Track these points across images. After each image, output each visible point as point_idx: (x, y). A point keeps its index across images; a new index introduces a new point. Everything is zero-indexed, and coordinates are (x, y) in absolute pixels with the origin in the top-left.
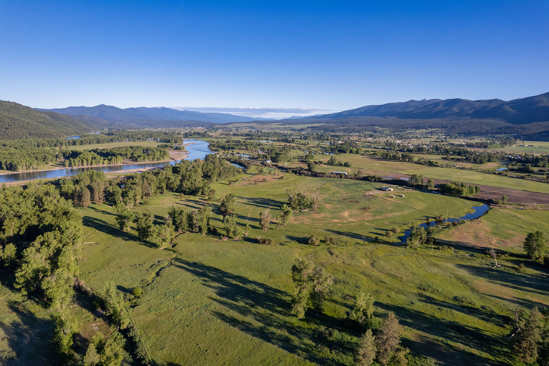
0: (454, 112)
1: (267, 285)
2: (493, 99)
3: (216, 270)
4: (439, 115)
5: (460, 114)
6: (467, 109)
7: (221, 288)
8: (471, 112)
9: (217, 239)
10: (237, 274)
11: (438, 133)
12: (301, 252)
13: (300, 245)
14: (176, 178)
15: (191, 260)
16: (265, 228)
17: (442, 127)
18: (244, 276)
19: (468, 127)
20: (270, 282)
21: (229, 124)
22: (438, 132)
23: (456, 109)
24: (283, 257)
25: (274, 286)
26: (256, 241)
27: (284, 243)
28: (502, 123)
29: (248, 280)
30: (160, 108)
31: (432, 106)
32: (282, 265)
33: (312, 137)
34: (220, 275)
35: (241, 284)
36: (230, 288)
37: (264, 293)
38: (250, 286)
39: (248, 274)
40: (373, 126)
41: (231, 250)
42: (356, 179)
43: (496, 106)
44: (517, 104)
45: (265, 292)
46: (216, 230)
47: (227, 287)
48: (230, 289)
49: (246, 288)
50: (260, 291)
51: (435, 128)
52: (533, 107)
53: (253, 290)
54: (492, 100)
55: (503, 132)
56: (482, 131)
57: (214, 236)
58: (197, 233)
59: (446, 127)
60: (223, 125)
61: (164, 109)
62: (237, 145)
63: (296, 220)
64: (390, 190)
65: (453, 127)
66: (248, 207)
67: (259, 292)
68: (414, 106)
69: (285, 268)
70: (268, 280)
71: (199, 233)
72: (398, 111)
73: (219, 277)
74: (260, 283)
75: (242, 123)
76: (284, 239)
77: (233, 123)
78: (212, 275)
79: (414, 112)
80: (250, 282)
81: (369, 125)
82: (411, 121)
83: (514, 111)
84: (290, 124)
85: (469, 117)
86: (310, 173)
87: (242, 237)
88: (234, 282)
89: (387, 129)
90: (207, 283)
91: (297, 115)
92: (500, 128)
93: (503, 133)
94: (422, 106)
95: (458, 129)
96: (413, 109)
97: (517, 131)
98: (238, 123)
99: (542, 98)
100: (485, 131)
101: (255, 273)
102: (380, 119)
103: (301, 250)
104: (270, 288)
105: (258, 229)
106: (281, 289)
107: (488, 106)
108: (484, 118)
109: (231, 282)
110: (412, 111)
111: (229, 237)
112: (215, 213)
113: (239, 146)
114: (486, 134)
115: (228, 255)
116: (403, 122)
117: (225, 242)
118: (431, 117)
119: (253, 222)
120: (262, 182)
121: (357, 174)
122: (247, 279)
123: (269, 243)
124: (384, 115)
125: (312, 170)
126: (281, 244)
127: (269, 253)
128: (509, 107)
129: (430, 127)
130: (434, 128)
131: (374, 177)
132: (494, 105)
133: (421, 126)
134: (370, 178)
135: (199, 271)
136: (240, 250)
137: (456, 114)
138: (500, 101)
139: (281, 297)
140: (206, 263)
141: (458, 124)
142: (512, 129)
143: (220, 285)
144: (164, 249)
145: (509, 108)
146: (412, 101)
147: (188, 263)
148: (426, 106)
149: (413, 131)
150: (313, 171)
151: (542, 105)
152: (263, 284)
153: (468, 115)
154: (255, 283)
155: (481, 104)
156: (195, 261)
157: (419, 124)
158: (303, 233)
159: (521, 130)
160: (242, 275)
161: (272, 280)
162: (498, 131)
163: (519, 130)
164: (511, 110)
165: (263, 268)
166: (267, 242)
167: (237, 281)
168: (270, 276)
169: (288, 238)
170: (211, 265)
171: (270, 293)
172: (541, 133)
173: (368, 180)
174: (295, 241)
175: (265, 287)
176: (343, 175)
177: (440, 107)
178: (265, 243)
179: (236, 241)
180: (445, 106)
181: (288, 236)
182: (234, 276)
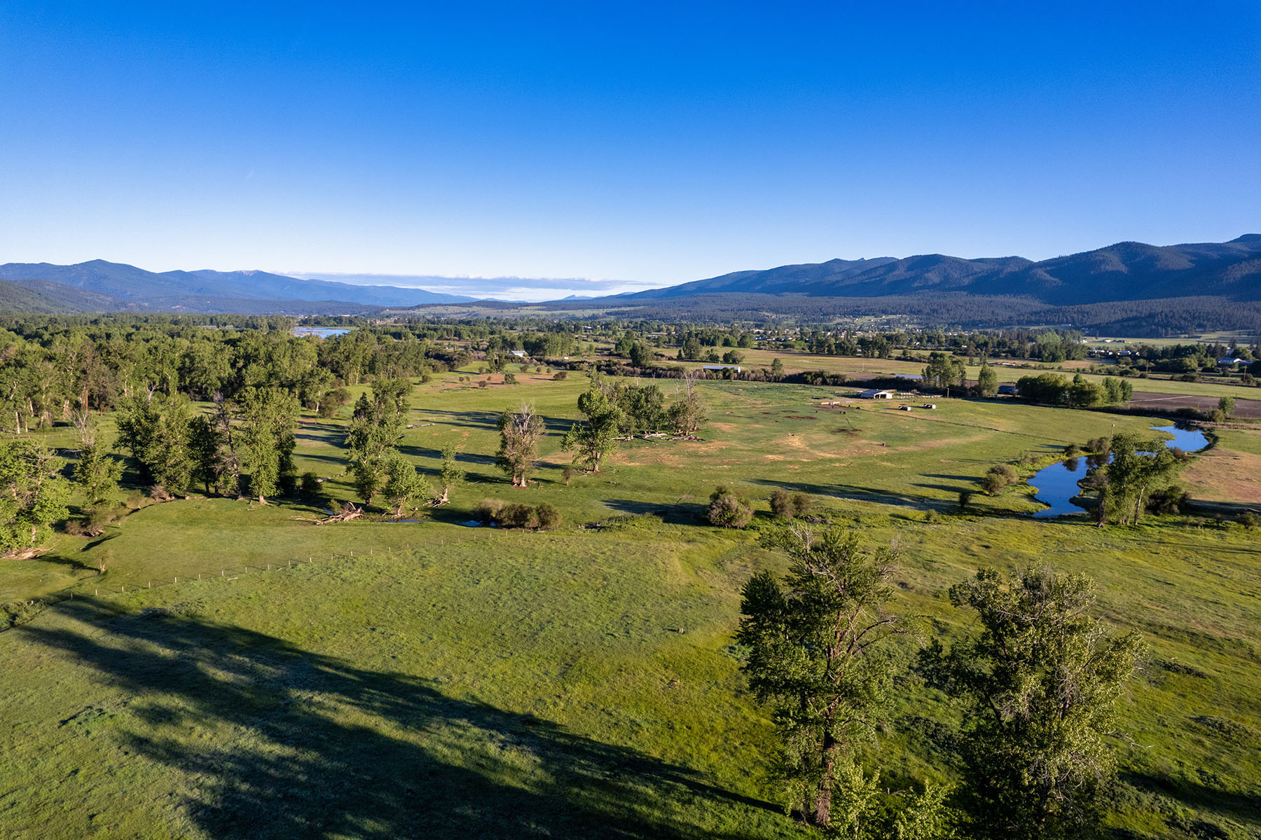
0: (930, 283)
1: (554, 725)
2: (1008, 256)
3: (261, 645)
4: (899, 287)
5: (945, 286)
6: (956, 275)
7: (249, 766)
8: (966, 281)
9: (314, 516)
10: (375, 664)
11: (904, 324)
12: (689, 551)
13: (677, 529)
14: (219, 357)
15: (135, 602)
16: (519, 476)
17: (912, 312)
18: (417, 671)
19: (966, 310)
20: (568, 702)
21: (418, 307)
22: (903, 321)
23: (933, 277)
24: (613, 571)
25: (597, 731)
26: (483, 518)
27: (605, 523)
28: (1036, 305)
29: (436, 695)
30: (251, 272)
31: (881, 271)
32: (621, 610)
33: (621, 326)
34: (269, 671)
35: (388, 728)
36: (310, 756)
37: (540, 784)
38: (445, 733)
39: (440, 663)
40: (756, 310)
41: (366, 553)
42: (770, 381)
43: (1017, 269)
44: (1058, 266)
45: (550, 780)
46: (318, 486)
47: (288, 751)
48: (306, 764)
49: (419, 751)
50: (515, 770)
51: (895, 314)
52: (1092, 273)
53: (472, 767)
54: (1006, 258)
55: (1044, 320)
56: (1000, 319)
57: (304, 507)
58: (235, 498)
59: (920, 312)
60: (404, 309)
61: (260, 276)
62: (435, 330)
63: (631, 458)
64: (884, 396)
65: (934, 311)
66: (455, 429)
67: (509, 780)
68: (842, 272)
69: (638, 624)
70: (559, 691)
71: (241, 499)
72: (806, 281)
73: (260, 684)
74: (511, 715)
75: (449, 305)
76: (601, 511)
77: (428, 306)
78: (222, 676)
79: (843, 284)
80: (452, 710)
81: (748, 310)
82: (840, 301)
83: (1055, 279)
84: (563, 309)
85: (965, 293)
86: (638, 370)
87: (426, 509)
88: (349, 715)
89: (789, 316)
90: (163, 733)
91: (580, 294)
92: (1036, 313)
93: (1043, 322)
94: (858, 271)
95: (945, 316)
96: (839, 278)
97: (1072, 318)
98: (440, 305)
99: (1107, 254)
100: (1007, 319)
101: (482, 655)
102: (769, 298)
103: (686, 546)
104: (579, 747)
105: (491, 482)
106: (651, 745)
107: (1002, 270)
108: (995, 294)
109: (330, 714)
110: (838, 282)
111: (368, 509)
112: (332, 444)
113: (439, 332)
114: (1009, 324)
115: (346, 574)
116: (822, 302)
117: (347, 525)
118: (882, 294)
119: (475, 464)
120: (503, 383)
121: (769, 369)
122: (430, 691)
123: (544, 523)
124: (777, 290)
125: (643, 362)
126: (591, 526)
127: (545, 559)
128: (1045, 272)
129: (885, 312)
130: (892, 314)
131: (818, 375)
132: (1011, 268)
133: (863, 309)
134: (809, 377)
135: (154, 657)
136: (409, 552)
137: (934, 286)
138: (1023, 260)
139: (665, 808)
140: (217, 613)
141: (945, 306)
142: (1061, 315)
143: (249, 740)
144: (35, 558)
145: (1046, 274)
146: (836, 261)
147: (113, 619)
148: (867, 271)
149: (848, 320)
150: (647, 365)
151: (1109, 268)
152: (529, 720)
153: (960, 288)
154: (480, 714)
155: (985, 267)
156: (158, 606)
157: (859, 307)
158: (671, 490)
159: (1080, 317)
160: (402, 668)
161: (578, 691)
162: (1033, 318)
163: (1076, 315)
164: (1048, 277)
165: (522, 627)
166: (534, 520)
167: (367, 707)
168: (569, 669)
169: (616, 507)
170: (241, 621)
171: (579, 781)
172: (1123, 320)
173: (806, 382)
174: (648, 514)
175: (543, 735)
176: (732, 372)
177: (900, 273)
178: (522, 526)
179: (398, 520)
180: (909, 269)
181: (617, 501)
182: (358, 673)
